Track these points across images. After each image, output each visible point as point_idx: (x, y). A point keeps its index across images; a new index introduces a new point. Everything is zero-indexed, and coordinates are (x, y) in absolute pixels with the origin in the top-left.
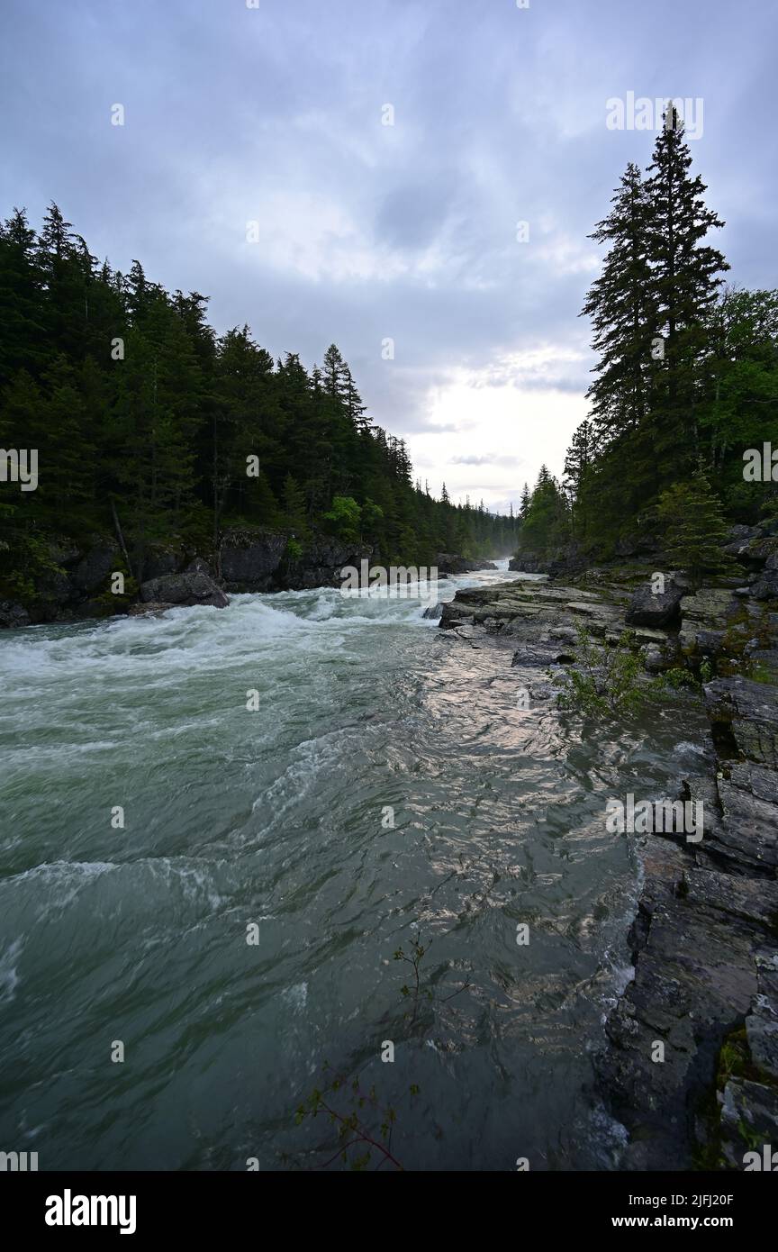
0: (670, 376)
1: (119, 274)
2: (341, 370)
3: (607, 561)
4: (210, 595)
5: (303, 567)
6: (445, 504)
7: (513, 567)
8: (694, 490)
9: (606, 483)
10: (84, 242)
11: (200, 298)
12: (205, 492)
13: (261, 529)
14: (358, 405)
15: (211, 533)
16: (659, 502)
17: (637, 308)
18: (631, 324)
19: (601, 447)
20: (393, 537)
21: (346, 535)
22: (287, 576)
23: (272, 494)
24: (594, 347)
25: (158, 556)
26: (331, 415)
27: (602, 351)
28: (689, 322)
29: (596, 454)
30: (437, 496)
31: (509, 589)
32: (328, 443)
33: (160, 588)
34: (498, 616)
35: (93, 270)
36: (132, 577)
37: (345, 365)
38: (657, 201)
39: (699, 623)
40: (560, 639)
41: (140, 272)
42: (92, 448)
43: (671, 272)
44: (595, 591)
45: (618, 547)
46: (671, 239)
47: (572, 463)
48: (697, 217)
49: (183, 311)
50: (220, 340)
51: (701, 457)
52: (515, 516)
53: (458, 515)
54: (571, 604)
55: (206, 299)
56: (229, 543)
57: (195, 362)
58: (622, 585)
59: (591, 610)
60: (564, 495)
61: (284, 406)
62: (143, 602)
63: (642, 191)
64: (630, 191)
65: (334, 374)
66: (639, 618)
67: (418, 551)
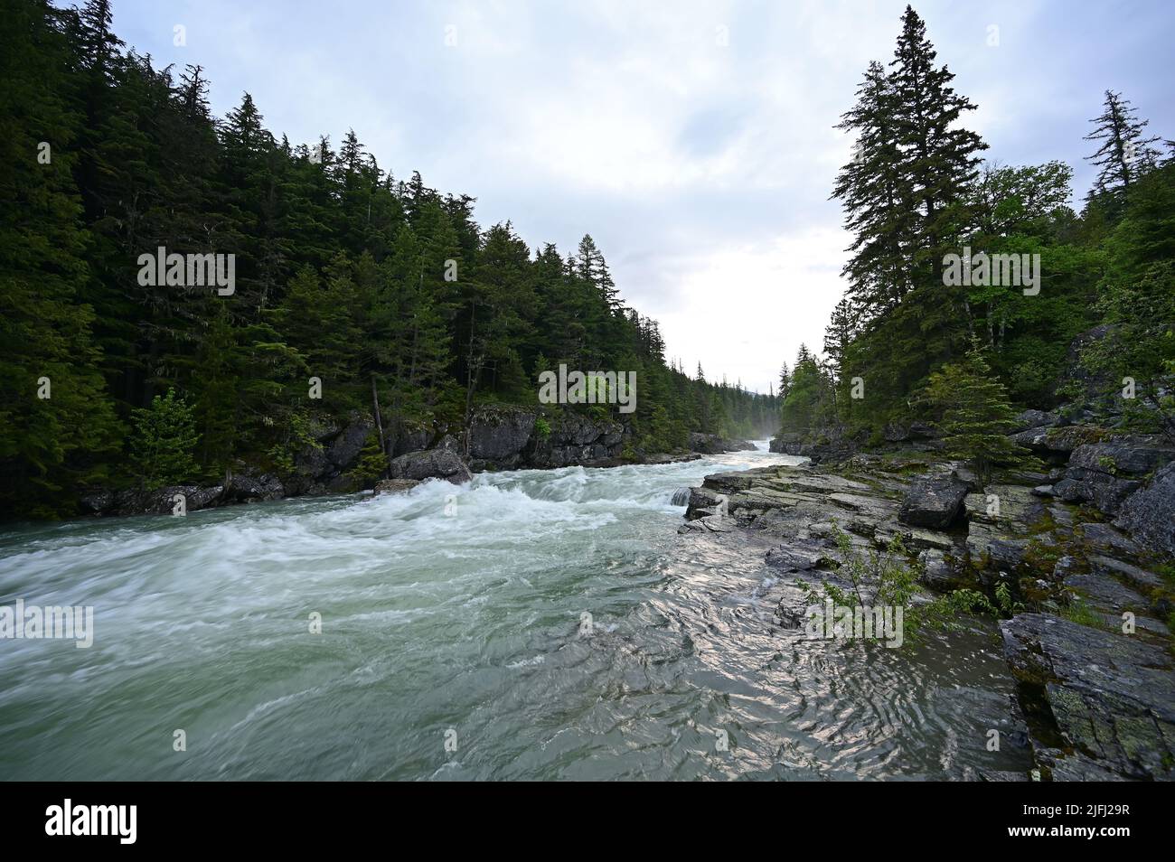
0: (932, 253)
1: (402, 183)
2: (594, 256)
3: (876, 446)
4: (455, 473)
5: (551, 445)
6: (701, 383)
7: (774, 448)
8: (970, 372)
9: (869, 363)
10: (374, 159)
11: (469, 199)
12: (458, 371)
13: (511, 407)
14: (612, 288)
15: (463, 411)
16: (930, 385)
17: (890, 189)
18: (885, 204)
19: (861, 325)
20: (645, 415)
21: (596, 413)
22: (534, 454)
23: (524, 373)
24: (847, 228)
25: (410, 433)
26: (584, 298)
27: (856, 231)
28: (950, 199)
29: (857, 333)
30: (692, 374)
31: (764, 476)
32: (580, 324)
33: (409, 464)
34: (751, 506)
35: (379, 180)
36: (383, 453)
37: (599, 252)
38: (902, 91)
39: (992, 528)
40: (820, 537)
41: (419, 180)
42: (359, 331)
43: (925, 154)
44: (864, 481)
45: (888, 431)
46: (921, 125)
47: (832, 341)
48: (947, 103)
49: (452, 211)
50: (484, 234)
51: (974, 336)
52: (775, 395)
53: (714, 392)
54: (834, 496)
55: (474, 200)
56: (480, 420)
57: (459, 253)
58: (894, 475)
59: (857, 503)
60: (826, 374)
61: (539, 290)
62: (391, 478)
63: (887, 84)
64: (874, 84)
65: (588, 261)
66: (915, 517)
67: (671, 430)
